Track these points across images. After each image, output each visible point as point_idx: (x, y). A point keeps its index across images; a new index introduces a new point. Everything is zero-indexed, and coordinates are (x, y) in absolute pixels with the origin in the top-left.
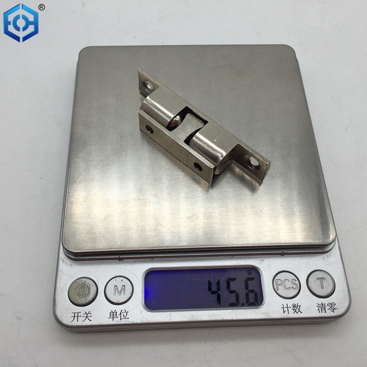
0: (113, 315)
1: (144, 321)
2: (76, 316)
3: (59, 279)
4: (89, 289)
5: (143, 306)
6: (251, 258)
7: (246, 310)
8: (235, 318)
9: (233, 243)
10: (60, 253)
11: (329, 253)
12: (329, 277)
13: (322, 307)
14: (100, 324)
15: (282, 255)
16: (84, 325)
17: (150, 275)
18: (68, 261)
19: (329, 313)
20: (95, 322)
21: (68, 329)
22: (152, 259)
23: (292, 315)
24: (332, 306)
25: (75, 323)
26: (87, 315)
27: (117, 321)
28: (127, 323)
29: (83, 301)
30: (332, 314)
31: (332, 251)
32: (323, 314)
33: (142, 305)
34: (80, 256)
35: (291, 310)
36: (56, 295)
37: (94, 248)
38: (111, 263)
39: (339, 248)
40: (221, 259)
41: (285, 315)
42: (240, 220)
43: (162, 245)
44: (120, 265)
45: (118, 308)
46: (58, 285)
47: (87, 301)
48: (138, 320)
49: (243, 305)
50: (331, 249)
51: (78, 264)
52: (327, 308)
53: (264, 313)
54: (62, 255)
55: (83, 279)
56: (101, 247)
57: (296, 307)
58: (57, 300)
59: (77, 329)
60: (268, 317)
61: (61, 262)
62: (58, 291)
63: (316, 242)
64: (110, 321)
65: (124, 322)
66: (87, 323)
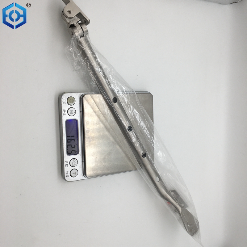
0: (65, 111)
1: (63, 120)
2: (64, 100)
3: (75, 93)
4: (72, 103)
5: (67, 119)
6: (81, 152)
7: (66, 150)
11: (83, 176)
12: (76, 175)
13: (67, 173)
14: (62, 107)
15: (83, 162)
17: (76, 121)
18: (80, 95)
19: (65, 175)
20: (63, 105)
21: (60, 97)
22: (81, 121)
23: (65, 164)
24: (67, 176)
25: (62, 99)
26: (64, 103)
27: (63, 112)
29: (68, 101)
30: (65, 176)
32: (65, 173)
34: (82, 100)
35: (66, 164)
39: (85, 179)
41: (65, 162)
44: (79, 111)
45: (66, 112)
46: (73, 93)
47: (68, 103)
48: (63, 118)
49: (68, 149)
51: (79, 99)
52: (67, 174)
54: (82, 93)
55: (75, 101)
57: (67, 165)
60: (64, 157)
61: (80, 93)
64: (63, 110)
65: (63, 114)
66: (62, 103)
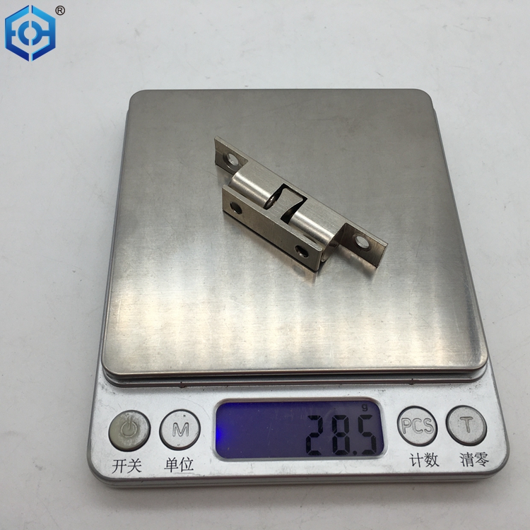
0: (171, 464)
1: (215, 473)
2: (119, 464)
3: (96, 412)
4: (138, 427)
5: (214, 452)
6: (367, 387)
7: (359, 461)
8: (344, 472)
9: (341, 365)
10: (99, 376)
11: (478, 382)
12: (478, 416)
13: (468, 459)
14: (152, 477)
15: (412, 383)
16: (130, 477)
17: (224, 408)
18: (109, 388)
19: (477, 468)
20: (145, 473)
21: (108, 483)
22: (227, 387)
23: (424, 468)
24: (482, 458)
25: (118, 475)
26: (135, 464)
27: (177, 473)
28: (190, 475)
29: (130, 444)
30: (482, 469)
31: (482, 379)
32: (469, 469)
33: (212, 451)
34: (126, 380)
35: (423, 462)
36: (93, 435)
37: (146, 370)
38: (169, 392)
39: (493, 376)
40: (324, 388)
41: (415, 469)
42: (352, 333)
43: (242, 367)
44: (181, 394)
45: (179, 455)
46: (96, 420)
47: (135, 444)
48: (206, 473)
49: (355, 454)
50: (481, 377)
51: (123, 392)
52: (475, 460)
53: (384, 466)
54: (101, 379)
55: (130, 413)
56: (156, 368)
57: (430, 458)
58: (93, 442)
59: (119, 484)
60: (391, 472)
61: (99, 389)
62: (95, 429)
63: (460, 365)
64: (167, 474)
65: (186, 474)
66: (135, 475)
